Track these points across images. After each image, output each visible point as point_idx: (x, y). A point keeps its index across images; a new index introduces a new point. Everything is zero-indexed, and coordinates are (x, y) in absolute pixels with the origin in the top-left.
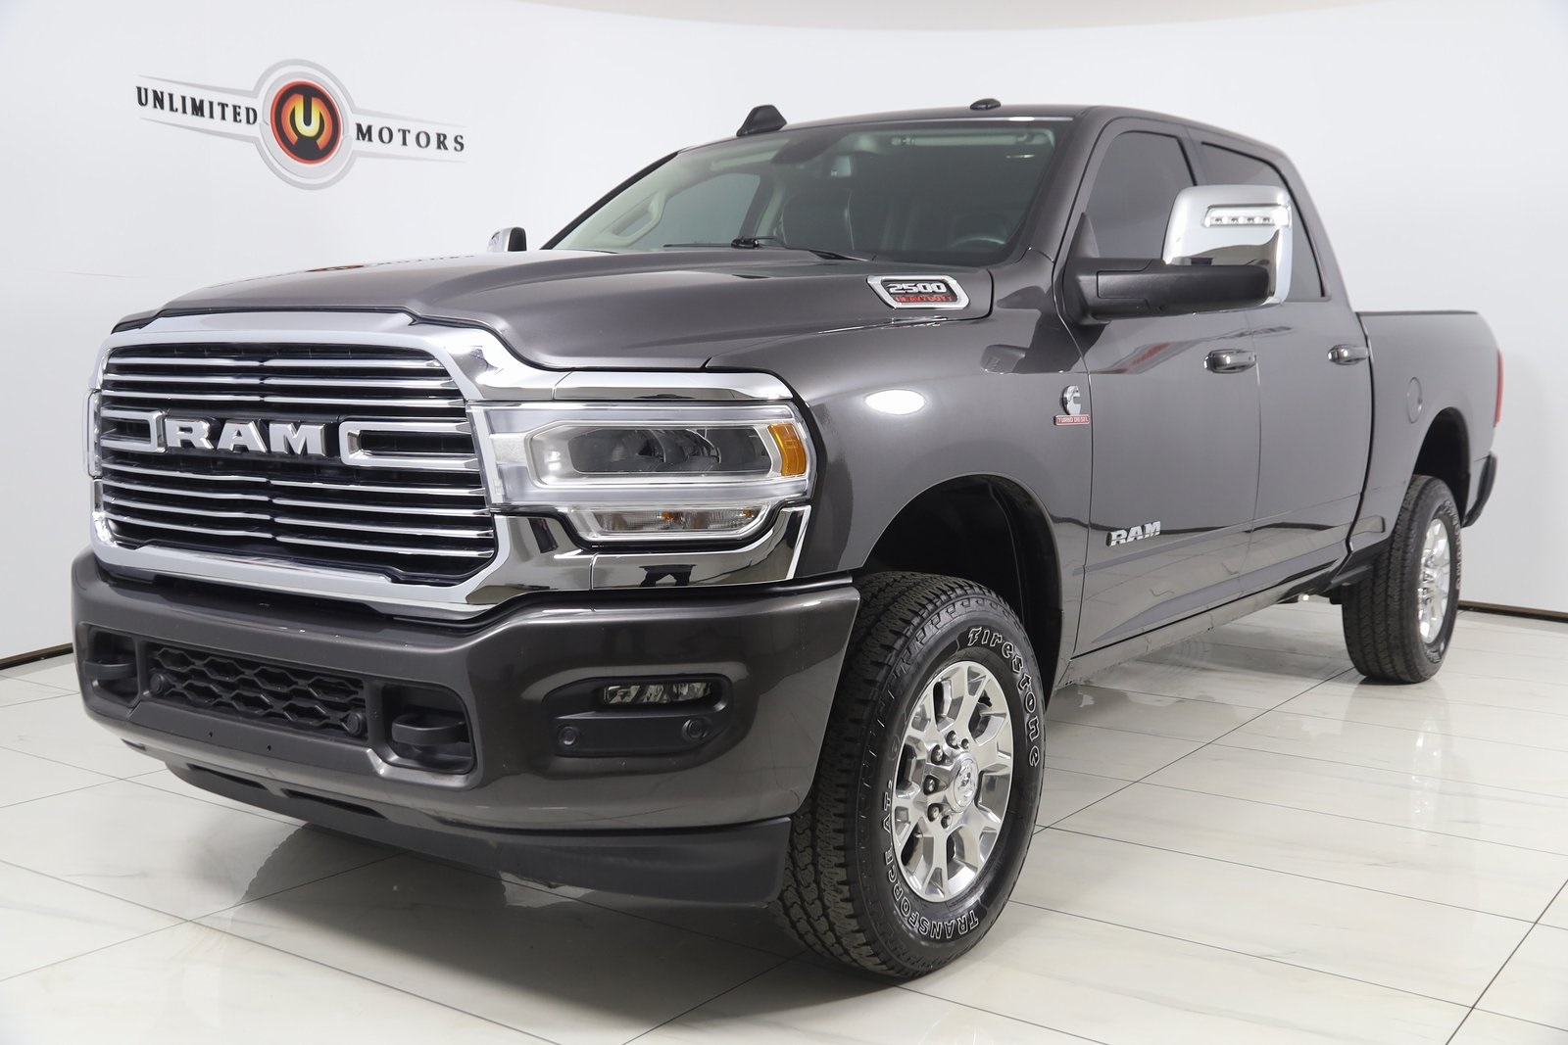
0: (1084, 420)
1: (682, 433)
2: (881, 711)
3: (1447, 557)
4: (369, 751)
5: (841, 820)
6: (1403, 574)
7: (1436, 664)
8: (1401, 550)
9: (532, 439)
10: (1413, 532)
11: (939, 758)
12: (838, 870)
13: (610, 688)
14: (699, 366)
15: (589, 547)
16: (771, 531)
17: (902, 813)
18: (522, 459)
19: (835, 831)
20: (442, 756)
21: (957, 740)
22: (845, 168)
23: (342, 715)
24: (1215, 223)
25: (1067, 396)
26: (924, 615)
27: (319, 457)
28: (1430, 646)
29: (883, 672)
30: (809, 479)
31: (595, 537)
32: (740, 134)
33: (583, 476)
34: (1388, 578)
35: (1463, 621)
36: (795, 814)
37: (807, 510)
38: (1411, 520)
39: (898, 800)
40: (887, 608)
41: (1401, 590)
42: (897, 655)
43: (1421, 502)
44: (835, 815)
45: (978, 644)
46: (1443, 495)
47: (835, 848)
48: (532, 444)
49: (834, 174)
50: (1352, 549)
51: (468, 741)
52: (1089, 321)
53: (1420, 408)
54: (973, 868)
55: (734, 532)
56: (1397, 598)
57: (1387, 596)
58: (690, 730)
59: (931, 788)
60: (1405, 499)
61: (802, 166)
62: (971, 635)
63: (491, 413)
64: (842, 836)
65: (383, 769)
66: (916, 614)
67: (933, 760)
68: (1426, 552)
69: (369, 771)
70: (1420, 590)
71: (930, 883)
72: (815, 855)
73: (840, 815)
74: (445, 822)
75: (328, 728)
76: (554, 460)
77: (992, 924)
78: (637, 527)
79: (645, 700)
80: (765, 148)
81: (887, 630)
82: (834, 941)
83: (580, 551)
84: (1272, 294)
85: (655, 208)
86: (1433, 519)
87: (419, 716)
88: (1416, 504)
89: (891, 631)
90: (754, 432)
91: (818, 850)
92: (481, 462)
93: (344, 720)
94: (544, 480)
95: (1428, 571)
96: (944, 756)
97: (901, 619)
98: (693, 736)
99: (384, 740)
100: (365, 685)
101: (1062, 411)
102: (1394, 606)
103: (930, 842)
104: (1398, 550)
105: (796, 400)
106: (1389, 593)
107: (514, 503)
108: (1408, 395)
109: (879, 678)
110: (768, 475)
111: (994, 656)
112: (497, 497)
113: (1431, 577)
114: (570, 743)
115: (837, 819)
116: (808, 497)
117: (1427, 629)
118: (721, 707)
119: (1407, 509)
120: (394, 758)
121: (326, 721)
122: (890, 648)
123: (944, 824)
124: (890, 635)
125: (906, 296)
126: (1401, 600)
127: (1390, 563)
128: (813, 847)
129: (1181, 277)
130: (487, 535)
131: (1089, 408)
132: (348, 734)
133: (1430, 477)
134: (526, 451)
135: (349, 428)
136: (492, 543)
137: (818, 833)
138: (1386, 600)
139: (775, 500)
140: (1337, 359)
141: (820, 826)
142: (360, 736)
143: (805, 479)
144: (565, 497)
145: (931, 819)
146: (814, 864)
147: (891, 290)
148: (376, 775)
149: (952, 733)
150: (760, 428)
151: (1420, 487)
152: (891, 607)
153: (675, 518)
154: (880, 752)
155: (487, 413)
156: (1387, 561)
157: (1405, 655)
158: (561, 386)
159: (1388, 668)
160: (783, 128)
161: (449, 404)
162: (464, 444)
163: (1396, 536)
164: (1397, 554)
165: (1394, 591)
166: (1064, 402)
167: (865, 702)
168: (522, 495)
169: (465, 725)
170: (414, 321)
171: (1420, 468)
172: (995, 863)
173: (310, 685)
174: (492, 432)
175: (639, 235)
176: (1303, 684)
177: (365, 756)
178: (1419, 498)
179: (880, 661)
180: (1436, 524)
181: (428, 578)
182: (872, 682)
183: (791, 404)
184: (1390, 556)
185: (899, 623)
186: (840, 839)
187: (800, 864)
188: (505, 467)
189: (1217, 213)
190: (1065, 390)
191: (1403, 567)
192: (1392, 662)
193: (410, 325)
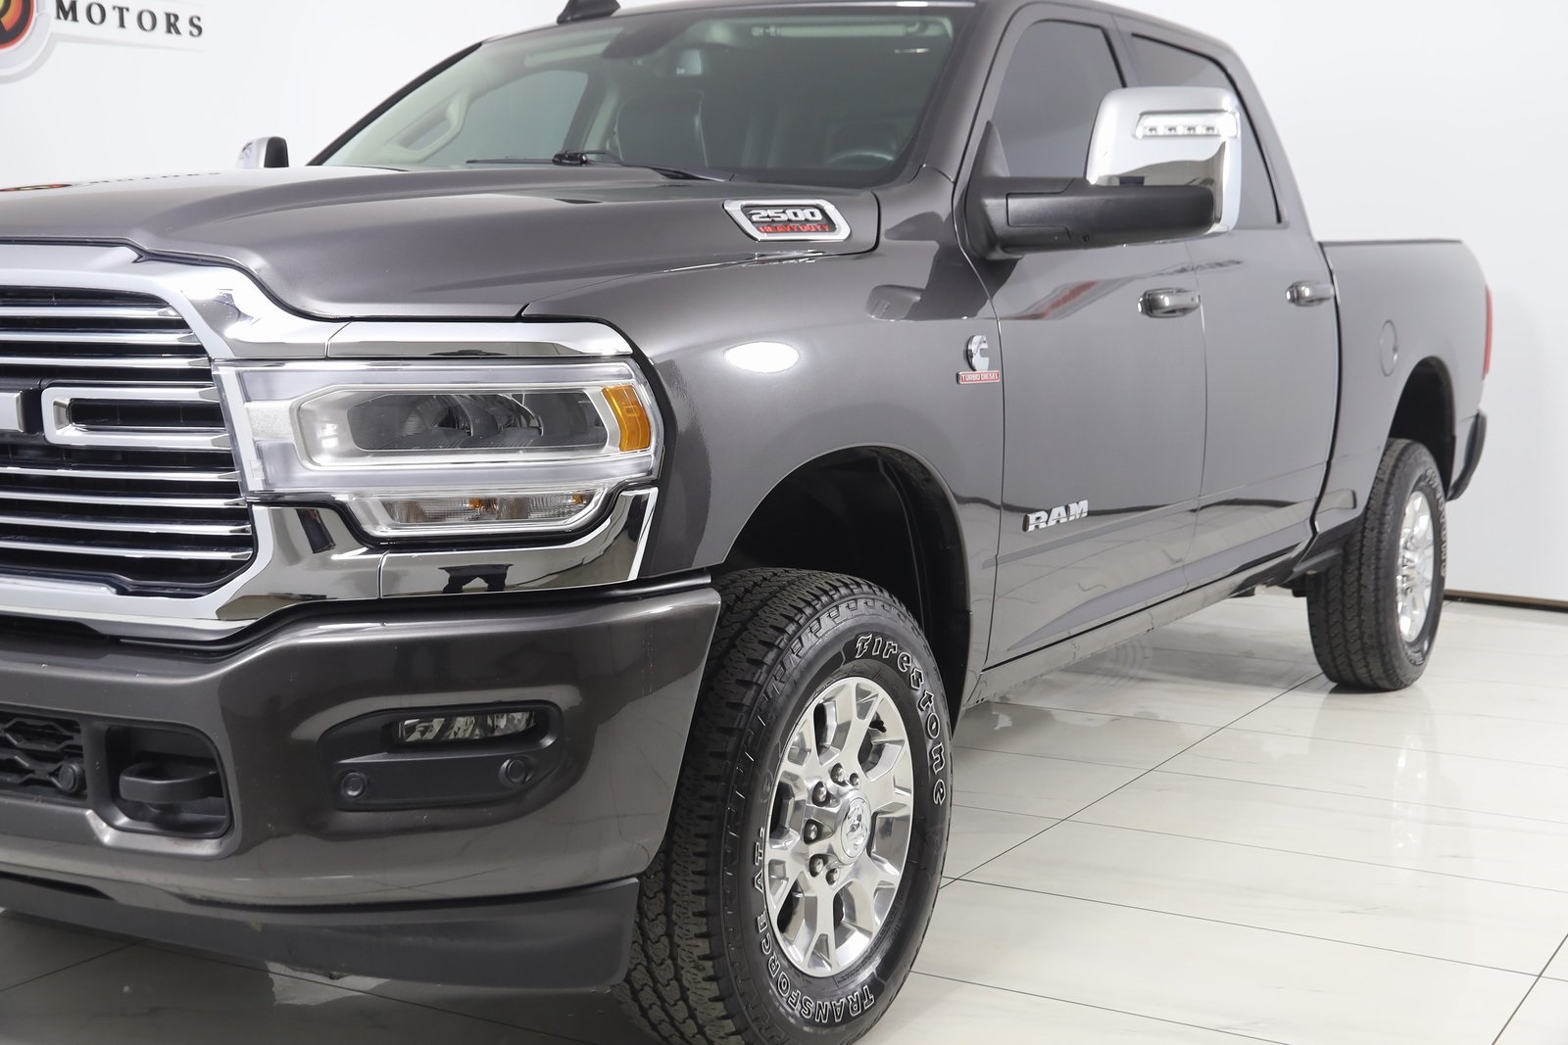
0: (994, 377)
1: (493, 399)
2: (749, 741)
3: (1430, 537)
4: (89, 813)
5: (703, 879)
6: (1378, 559)
7: (1419, 666)
8: (1376, 531)
9: (299, 408)
10: (1390, 507)
11: (822, 798)
12: (700, 942)
13: (407, 722)
14: (514, 314)
15: (376, 545)
16: (608, 520)
17: (778, 868)
18: (287, 434)
19: (694, 893)
20: (187, 816)
21: (845, 775)
22: (694, 64)
23: (51, 767)
24: (1148, 133)
25: (973, 347)
26: (801, 621)
27: (15, 434)
28: (1412, 645)
29: (751, 693)
30: (655, 454)
31: (383, 530)
32: (562, 20)
33: (367, 454)
34: (1361, 564)
35: (1450, 613)
36: (644, 873)
37: (653, 493)
38: (1387, 493)
39: (772, 851)
40: (755, 613)
41: (1377, 578)
42: (768, 672)
43: (1398, 472)
44: (694, 873)
45: (868, 655)
46: (1424, 462)
47: (694, 914)
48: (299, 414)
49: (681, 71)
50: (1318, 530)
51: (222, 796)
52: (998, 255)
53: (1395, 357)
54: (867, 933)
55: (561, 522)
56: (1371, 588)
57: (1360, 586)
58: (509, 773)
59: (813, 836)
60: (1379, 469)
61: (639, 62)
62: (859, 645)
63: (245, 376)
64: (704, 898)
65: (108, 836)
66: (791, 620)
67: (815, 801)
68: (1405, 531)
69: (90, 839)
70: (1399, 578)
71: (813, 953)
72: (670, 924)
73: (700, 873)
74: (192, 900)
75: (32, 784)
76: (330, 435)
77: (891, 1001)
78: (438, 518)
79: (452, 737)
80: (594, 38)
81: (756, 641)
82: (696, 1031)
83: (365, 549)
84: (1218, 220)
85: (455, 113)
86: (1413, 492)
87: (155, 765)
88: (1393, 474)
89: (760, 642)
90: (584, 396)
91: (674, 917)
92: (233, 438)
93: (54, 774)
94: (315, 460)
95: (1408, 555)
96: (829, 796)
97: (771, 626)
98: (514, 780)
99: (110, 798)
100: (83, 727)
101: (967, 366)
102: (1369, 597)
103: (812, 904)
104: (1372, 530)
105: (637, 356)
106: (1362, 582)
107: (278, 490)
108: (1381, 342)
109: (747, 701)
110: (603, 451)
111: (888, 670)
112: (255, 482)
113: (1412, 561)
114: (355, 793)
115: (696, 878)
116: (653, 476)
117: (1409, 624)
118: (548, 742)
119: (1382, 480)
120: (123, 820)
121: (30, 776)
122: (759, 663)
123: (830, 879)
124: (760, 647)
125: (772, 225)
126: (1377, 589)
127: (1362, 546)
128: (667, 913)
129: (1107, 201)
130: (243, 531)
131: (999, 363)
132: (60, 792)
133: (1407, 441)
134: (293, 424)
135: (54, 397)
136: (250, 542)
137: (673, 896)
138: (1359, 591)
139: (612, 482)
140: (1297, 299)
141: (676, 888)
142: (77, 793)
143: (649, 456)
144: (345, 481)
145: (814, 873)
146: (669, 935)
147: (754, 218)
148: (98, 843)
149: (838, 766)
150: (592, 391)
151: (1398, 452)
152: (759, 613)
153: (486, 506)
154: (749, 793)
155: (239, 375)
156: (1358, 544)
157: (1382, 656)
158: (336, 340)
159: (1362, 672)
160: (617, 13)
161: (190, 364)
162: (211, 415)
163: (1370, 512)
164: (1371, 536)
165: (1368, 579)
166: (968, 356)
167: (728, 731)
168: (288, 479)
169: (217, 776)
170: (140, 257)
171: (1397, 431)
172: (893, 926)
173: (7, 730)
174: (248, 399)
175: (436, 148)
176: (1261, 695)
177: (83, 820)
178: (1396, 466)
179: (748, 678)
180: (1417, 497)
181: (165, 588)
182: (738, 706)
183: (631, 361)
184: (1363, 537)
185: (771, 631)
186: (701, 903)
187: (652, 936)
188: (265, 444)
189: (1151, 121)
190: (969, 341)
191: (1378, 550)
192: (1367, 665)
193: (135, 262)
